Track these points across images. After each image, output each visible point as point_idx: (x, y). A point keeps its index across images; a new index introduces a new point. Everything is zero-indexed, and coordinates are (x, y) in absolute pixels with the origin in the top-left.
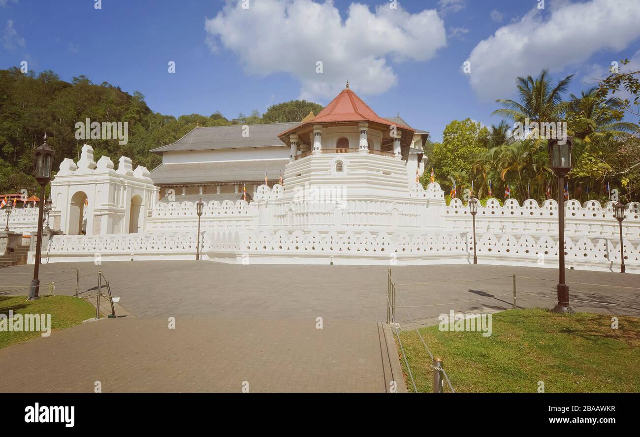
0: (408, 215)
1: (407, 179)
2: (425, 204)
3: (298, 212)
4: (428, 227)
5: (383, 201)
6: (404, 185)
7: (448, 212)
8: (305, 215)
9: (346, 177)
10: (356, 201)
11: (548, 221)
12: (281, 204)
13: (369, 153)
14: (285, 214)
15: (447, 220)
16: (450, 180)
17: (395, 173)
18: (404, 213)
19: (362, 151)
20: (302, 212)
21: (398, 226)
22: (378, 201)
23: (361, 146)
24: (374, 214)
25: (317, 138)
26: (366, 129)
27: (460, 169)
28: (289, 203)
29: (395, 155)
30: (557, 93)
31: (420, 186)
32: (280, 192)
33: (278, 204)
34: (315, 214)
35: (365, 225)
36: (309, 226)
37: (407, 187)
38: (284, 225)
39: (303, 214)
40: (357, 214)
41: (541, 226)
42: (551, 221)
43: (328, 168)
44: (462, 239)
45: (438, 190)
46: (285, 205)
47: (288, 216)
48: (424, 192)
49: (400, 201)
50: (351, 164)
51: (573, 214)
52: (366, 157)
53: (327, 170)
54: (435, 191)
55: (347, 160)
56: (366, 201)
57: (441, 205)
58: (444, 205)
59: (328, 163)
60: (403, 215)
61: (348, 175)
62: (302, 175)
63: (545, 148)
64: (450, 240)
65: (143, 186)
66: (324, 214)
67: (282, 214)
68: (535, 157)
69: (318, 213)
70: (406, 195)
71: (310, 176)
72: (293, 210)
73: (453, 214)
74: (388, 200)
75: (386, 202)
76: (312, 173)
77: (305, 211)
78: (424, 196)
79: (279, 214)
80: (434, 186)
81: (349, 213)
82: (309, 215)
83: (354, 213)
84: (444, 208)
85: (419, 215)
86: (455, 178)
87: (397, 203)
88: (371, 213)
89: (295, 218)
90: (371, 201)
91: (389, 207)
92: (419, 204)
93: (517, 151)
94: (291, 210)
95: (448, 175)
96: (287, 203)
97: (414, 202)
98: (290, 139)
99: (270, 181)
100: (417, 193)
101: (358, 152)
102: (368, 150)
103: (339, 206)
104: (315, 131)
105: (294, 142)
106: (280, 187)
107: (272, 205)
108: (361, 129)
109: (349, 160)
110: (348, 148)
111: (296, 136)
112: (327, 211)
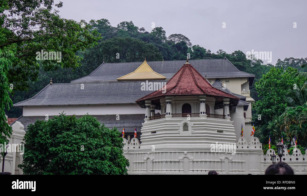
0: (236, 162)
3: (156, 160)
5: (217, 153)
7: (265, 160)
9: (191, 135)
10: (199, 153)
12: (139, 154)
13: (207, 117)
14: (143, 161)
19: (202, 116)
22: (214, 153)
23: (201, 112)
28: (147, 153)
31: (245, 140)
32: (136, 144)
33: (137, 154)
40: (199, 163)
43: (179, 128)
46: (143, 155)
48: (247, 144)
50: (194, 126)
52: (206, 121)
53: (177, 130)
54: (255, 143)
55: (191, 123)
57: (260, 154)
58: (262, 154)
59: (177, 124)
60: (232, 162)
61: (192, 133)
66: (176, 162)
67: (141, 161)
69: (171, 162)
72: (151, 159)
73: (269, 161)
75: (220, 153)
76: (166, 132)
78: (248, 147)
79: (138, 161)
80: (255, 140)
81: (193, 162)
84: (263, 157)
85: (244, 162)
87: (228, 154)
88: (209, 162)
91: (223, 157)
92: (244, 154)
94: (148, 159)
96: (145, 153)
97: (240, 152)
98: (145, 103)
99: (126, 133)
100: (242, 146)
101: (199, 116)
102: (206, 115)
103: (186, 157)
104: (167, 101)
105: (148, 106)
106: (137, 141)
107: (132, 154)
108: (201, 100)
109: (193, 123)
110: (191, 113)
111: (150, 101)
112: (177, 160)
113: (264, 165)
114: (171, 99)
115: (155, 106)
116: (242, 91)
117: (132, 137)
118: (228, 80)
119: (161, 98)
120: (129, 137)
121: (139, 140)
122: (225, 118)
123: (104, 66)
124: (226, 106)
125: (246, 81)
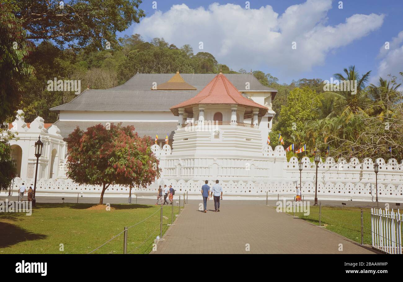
0: (261, 169)
1: (261, 143)
2: (273, 161)
3: (186, 166)
4: (274, 177)
5: (245, 160)
6: (259, 148)
7: (288, 166)
8: (191, 169)
9: (222, 142)
10: (228, 160)
11: (352, 172)
12: (171, 160)
13: (238, 125)
14: (175, 167)
15: (287, 172)
16: (292, 138)
17: (254, 139)
18: (259, 167)
19: (233, 124)
20: (189, 166)
21: (255, 177)
22: (242, 159)
23: (232, 121)
24: (240, 168)
25: (202, 113)
26: (236, 109)
27: (300, 129)
28: (178, 159)
29: (254, 126)
30: (363, 83)
31: (270, 148)
32: (168, 150)
33: (168, 160)
34: (199, 168)
35: (233, 176)
36: (194, 176)
37: (261, 149)
38: (173, 176)
39: (190, 168)
40: (228, 168)
41: (348, 176)
42: (354, 172)
43: (210, 136)
44: (294, 185)
45: (282, 151)
46: (175, 160)
47: (177, 168)
48: (272, 152)
49: (257, 159)
50: (225, 134)
51: (368, 168)
52: (236, 129)
53: (208, 137)
54: (280, 151)
56: (234, 159)
57: (283, 162)
58: (286, 161)
60: (258, 168)
62: (189, 140)
63: (352, 123)
64: (287, 185)
65: (58, 141)
66: (205, 168)
67: (172, 167)
68: (345, 130)
69: (201, 168)
70: (260, 155)
71: (196, 141)
72: (182, 165)
73: (292, 168)
74: (249, 159)
75: (247, 160)
76: (197, 139)
77: (192, 166)
78: (273, 155)
79: (170, 167)
80: (280, 148)
81: (222, 168)
82: (195, 169)
83: (226, 168)
84: (286, 163)
85: (269, 169)
86: (296, 136)
87: (254, 160)
88: (237, 168)
89: (183, 170)
90: (238, 159)
91: (249, 163)
92: (269, 161)
93: (334, 125)
94: (179, 164)
95: (291, 133)
96: (176, 159)
97: (265, 160)
98: (178, 111)
99: (159, 140)
100: (268, 153)
101: (230, 125)
102: (237, 123)
103: (215, 163)
104: (200, 109)
105: (182, 114)
106: (169, 147)
107: (163, 160)
108: (233, 109)
109: (223, 131)
110: (222, 121)
111: (183, 109)
112: (207, 166)
113: (287, 171)
114: (204, 107)
115: (188, 114)
116: (264, 104)
117: (164, 143)
118: (252, 94)
119: (194, 106)
120: (161, 144)
121: (171, 146)
122: (253, 127)
123: (138, 76)
124: (255, 115)
125: (269, 95)
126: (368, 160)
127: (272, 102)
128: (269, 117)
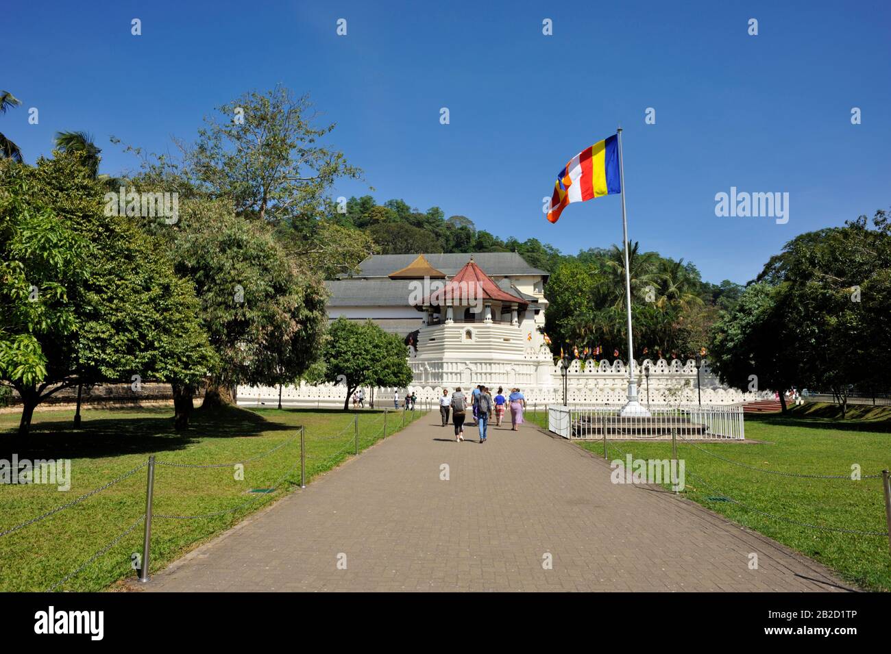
1: (523, 345)
4: (538, 384)
6: (520, 349)
7: (555, 371)
9: (475, 344)
10: (483, 364)
12: (415, 364)
13: (493, 323)
15: (553, 378)
17: (513, 339)
18: (520, 372)
19: (487, 322)
20: (437, 371)
22: (500, 363)
23: (486, 318)
25: (449, 310)
26: (490, 304)
29: (514, 324)
36: (443, 383)
37: (523, 351)
40: (483, 374)
43: (460, 335)
45: (548, 353)
48: (536, 355)
49: (517, 362)
50: (478, 333)
53: (459, 337)
54: (545, 353)
55: (475, 329)
56: (486, 364)
58: (553, 365)
59: (459, 331)
61: (476, 342)
62: (436, 340)
67: (417, 372)
70: (521, 358)
71: (443, 342)
74: (509, 362)
75: (506, 364)
76: (446, 340)
77: (440, 371)
78: (537, 358)
80: (545, 350)
84: (552, 368)
85: (532, 374)
88: (494, 373)
89: (430, 375)
90: (495, 363)
91: (508, 368)
92: (532, 365)
97: (528, 363)
100: (531, 356)
101: (484, 323)
102: (492, 321)
103: (468, 367)
108: (486, 304)
112: (458, 371)
116: (534, 291)
122: (512, 325)
124: (514, 311)
125: (539, 279)
126: (691, 363)
127: (544, 289)
128: (535, 310)
